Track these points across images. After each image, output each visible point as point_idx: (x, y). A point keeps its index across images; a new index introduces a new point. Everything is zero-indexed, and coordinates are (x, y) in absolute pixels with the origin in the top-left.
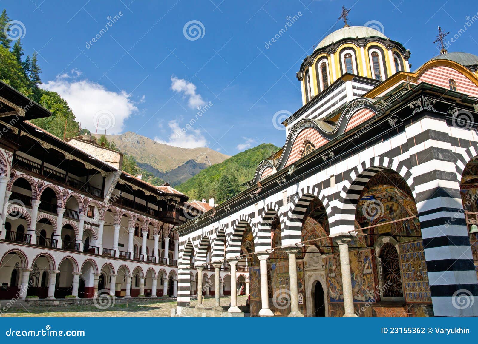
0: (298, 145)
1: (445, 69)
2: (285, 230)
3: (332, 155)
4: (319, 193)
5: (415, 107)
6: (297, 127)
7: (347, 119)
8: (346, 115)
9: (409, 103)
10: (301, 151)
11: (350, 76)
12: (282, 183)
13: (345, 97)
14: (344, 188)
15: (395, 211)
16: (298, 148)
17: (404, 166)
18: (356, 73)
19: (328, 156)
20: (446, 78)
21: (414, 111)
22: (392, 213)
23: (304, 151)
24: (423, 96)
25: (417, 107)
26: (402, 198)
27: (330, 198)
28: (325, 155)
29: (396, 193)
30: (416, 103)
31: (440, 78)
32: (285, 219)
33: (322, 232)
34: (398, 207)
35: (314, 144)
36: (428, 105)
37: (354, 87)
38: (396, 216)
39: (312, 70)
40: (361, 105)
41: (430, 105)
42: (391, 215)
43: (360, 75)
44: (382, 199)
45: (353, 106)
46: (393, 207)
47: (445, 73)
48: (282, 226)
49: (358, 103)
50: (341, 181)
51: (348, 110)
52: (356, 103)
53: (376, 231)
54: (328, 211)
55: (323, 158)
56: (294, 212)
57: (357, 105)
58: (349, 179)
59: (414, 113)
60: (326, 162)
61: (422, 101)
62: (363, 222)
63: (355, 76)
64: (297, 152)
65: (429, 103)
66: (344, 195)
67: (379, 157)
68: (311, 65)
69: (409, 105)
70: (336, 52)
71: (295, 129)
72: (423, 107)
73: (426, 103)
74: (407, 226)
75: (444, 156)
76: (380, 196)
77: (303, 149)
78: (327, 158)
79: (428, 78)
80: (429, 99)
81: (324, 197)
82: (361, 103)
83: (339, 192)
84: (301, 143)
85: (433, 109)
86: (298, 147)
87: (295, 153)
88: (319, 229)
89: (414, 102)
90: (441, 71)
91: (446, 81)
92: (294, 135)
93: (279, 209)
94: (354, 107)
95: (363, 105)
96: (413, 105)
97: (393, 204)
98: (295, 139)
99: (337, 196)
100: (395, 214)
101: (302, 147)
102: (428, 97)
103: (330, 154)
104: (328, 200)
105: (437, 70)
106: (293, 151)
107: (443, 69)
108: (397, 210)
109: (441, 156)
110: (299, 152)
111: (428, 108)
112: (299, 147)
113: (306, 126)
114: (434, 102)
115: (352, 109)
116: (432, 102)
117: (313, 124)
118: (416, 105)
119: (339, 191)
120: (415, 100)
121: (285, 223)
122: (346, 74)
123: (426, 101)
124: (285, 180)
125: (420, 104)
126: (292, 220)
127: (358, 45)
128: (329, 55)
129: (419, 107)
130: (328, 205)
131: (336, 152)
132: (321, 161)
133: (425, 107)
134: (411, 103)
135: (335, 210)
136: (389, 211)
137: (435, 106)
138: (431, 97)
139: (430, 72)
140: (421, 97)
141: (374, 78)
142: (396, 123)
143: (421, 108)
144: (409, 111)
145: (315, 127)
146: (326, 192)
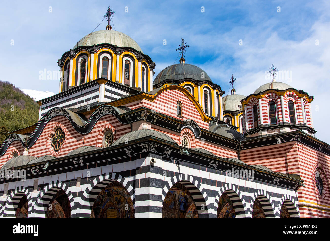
0: (50, 128)
1: (176, 92)
2: (32, 212)
3: (81, 162)
4: (66, 188)
5: (144, 148)
6: (51, 112)
7: (96, 118)
8: (96, 115)
9: (141, 144)
10: (52, 134)
11: (105, 81)
12: (35, 172)
13: (97, 96)
14: (87, 190)
15: (121, 203)
16: (49, 131)
17: (131, 185)
18: (109, 79)
19: (78, 162)
20: (176, 99)
21: (143, 150)
22: (119, 204)
23: (54, 135)
24: (150, 143)
25: (145, 148)
26: (128, 196)
27: (75, 195)
28: (76, 161)
29: (124, 192)
30: (145, 146)
31: (171, 99)
32: (33, 203)
33: (60, 211)
34: (124, 200)
35: (64, 131)
36: (152, 148)
37: (106, 90)
38: (122, 207)
39: (72, 62)
40: (110, 111)
41: (153, 148)
42: (118, 205)
43: (113, 80)
44: (114, 192)
45: (102, 110)
46: (120, 199)
47: (176, 95)
48: (30, 209)
49: (108, 109)
50: (86, 183)
51: (98, 113)
52: (106, 109)
53: (105, 216)
54: (72, 204)
55: (74, 162)
56: (43, 199)
57: (106, 110)
58: (92, 184)
59: (143, 151)
60: (76, 166)
61: (149, 145)
62: (96, 207)
63: (109, 81)
64: (48, 134)
65: (153, 147)
66: (86, 195)
67: (116, 174)
68: (73, 58)
69: (140, 145)
70: (96, 53)
71: (49, 114)
72: (149, 149)
73: (151, 147)
74: (128, 216)
75: (156, 184)
76: (112, 189)
77: (54, 133)
78: (77, 163)
79: (163, 99)
80: (153, 145)
81: (70, 193)
82: (109, 110)
83: (83, 192)
84: (52, 127)
85: (155, 151)
86: (49, 129)
87: (46, 135)
88: (59, 208)
89: (144, 145)
90: (173, 94)
91: (175, 102)
92: (48, 118)
93: (28, 193)
94: (104, 111)
95: (111, 112)
96: (143, 146)
97: (121, 197)
98: (48, 123)
99: (80, 194)
100: (121, 205)
101: (53, 130)
102: (153, 143)
103: (80, 161)
104: (73, 196)
105: (170, 93)
106: (44, 132)
107: (174, 92)
108: (123, 203)
109: (154, 185)
110: (50, 135)
111: (152, 151)
112: (51, 130)
113: (59, 114)
114: (156, 146)
115: (101, 112)
116: (155, 146)
117: (66, 114)
118: (145, 147)
119: (83, 190)
120: (145, 144)
121: (33, 206)
122: (102, 78)
123: (151, 146)
124: (38, 170)
125: (147, 147)
126: (39, 205)
127: (115, 52)
128: (90, 54)
129: (146, 148)
130: (72, 200)
131: (85, 161)
132: (72, 164)
133: (150, 149)
134: (142, 145)
135: (78, 205)
136: (117, 202)
137: (156, 149)
138: (154, 144)
139: (165, 94)
140: (149, 143)
141: (123, 84)
142: (131, 154)
143: (148, 149)
144: (140, 149)
145: (68, 117)
146: (72, 189)
